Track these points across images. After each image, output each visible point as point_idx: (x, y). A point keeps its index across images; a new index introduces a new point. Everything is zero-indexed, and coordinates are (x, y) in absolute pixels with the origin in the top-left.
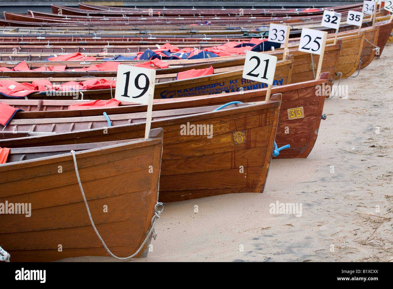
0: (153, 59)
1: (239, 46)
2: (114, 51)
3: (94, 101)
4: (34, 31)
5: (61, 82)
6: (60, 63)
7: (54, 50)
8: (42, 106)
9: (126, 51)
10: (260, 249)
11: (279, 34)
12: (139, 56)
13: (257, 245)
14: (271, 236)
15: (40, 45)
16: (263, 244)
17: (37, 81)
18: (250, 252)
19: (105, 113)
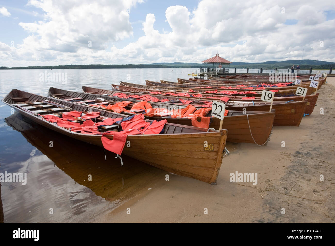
0: (261, 87)
1: (283, 84)
2: (251, 84)
3: (248, 97)
4: (233, 80)
5: (239, 92)
6: (239, 87)
7: (237, 84)
8: (235, 98)
9: (254, 85)
10: (304, 148)
11: (299, 82)
12: (258, 86)
13: (303, 146)
14: (307, 143)
15: (234, 83)
16: (305, 146)
17: (234, 91)
18: (301, 149)
19: (253, 101)
